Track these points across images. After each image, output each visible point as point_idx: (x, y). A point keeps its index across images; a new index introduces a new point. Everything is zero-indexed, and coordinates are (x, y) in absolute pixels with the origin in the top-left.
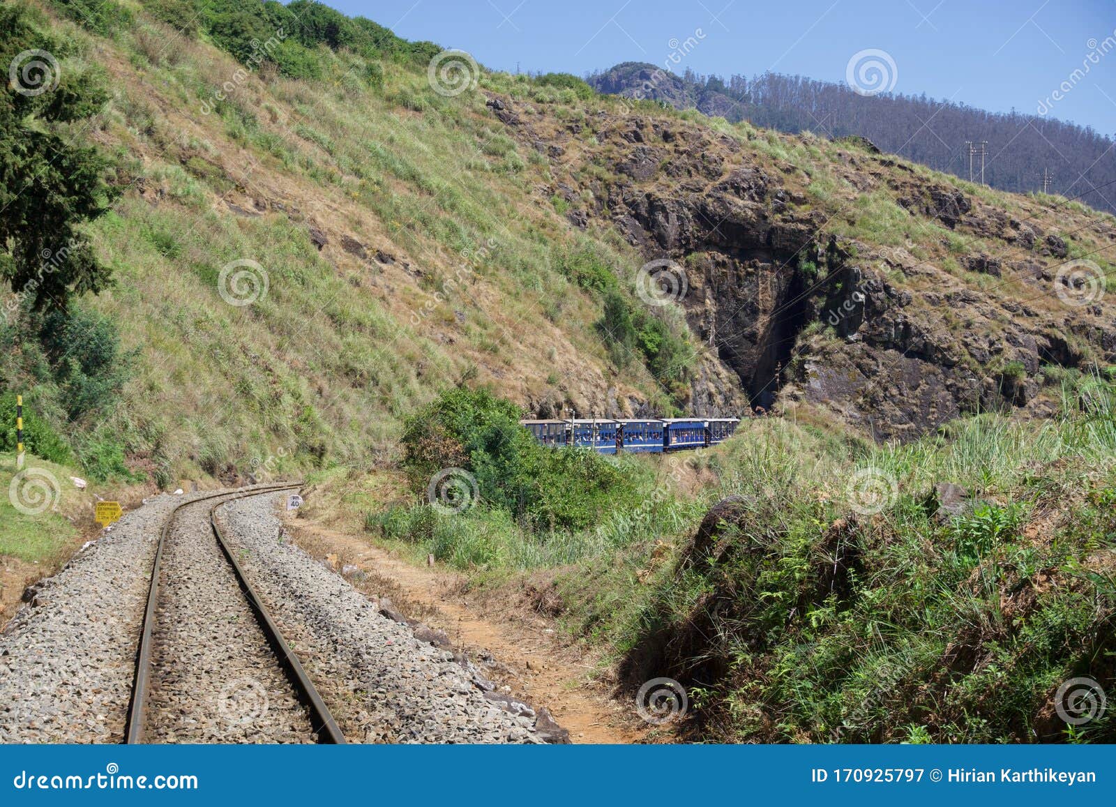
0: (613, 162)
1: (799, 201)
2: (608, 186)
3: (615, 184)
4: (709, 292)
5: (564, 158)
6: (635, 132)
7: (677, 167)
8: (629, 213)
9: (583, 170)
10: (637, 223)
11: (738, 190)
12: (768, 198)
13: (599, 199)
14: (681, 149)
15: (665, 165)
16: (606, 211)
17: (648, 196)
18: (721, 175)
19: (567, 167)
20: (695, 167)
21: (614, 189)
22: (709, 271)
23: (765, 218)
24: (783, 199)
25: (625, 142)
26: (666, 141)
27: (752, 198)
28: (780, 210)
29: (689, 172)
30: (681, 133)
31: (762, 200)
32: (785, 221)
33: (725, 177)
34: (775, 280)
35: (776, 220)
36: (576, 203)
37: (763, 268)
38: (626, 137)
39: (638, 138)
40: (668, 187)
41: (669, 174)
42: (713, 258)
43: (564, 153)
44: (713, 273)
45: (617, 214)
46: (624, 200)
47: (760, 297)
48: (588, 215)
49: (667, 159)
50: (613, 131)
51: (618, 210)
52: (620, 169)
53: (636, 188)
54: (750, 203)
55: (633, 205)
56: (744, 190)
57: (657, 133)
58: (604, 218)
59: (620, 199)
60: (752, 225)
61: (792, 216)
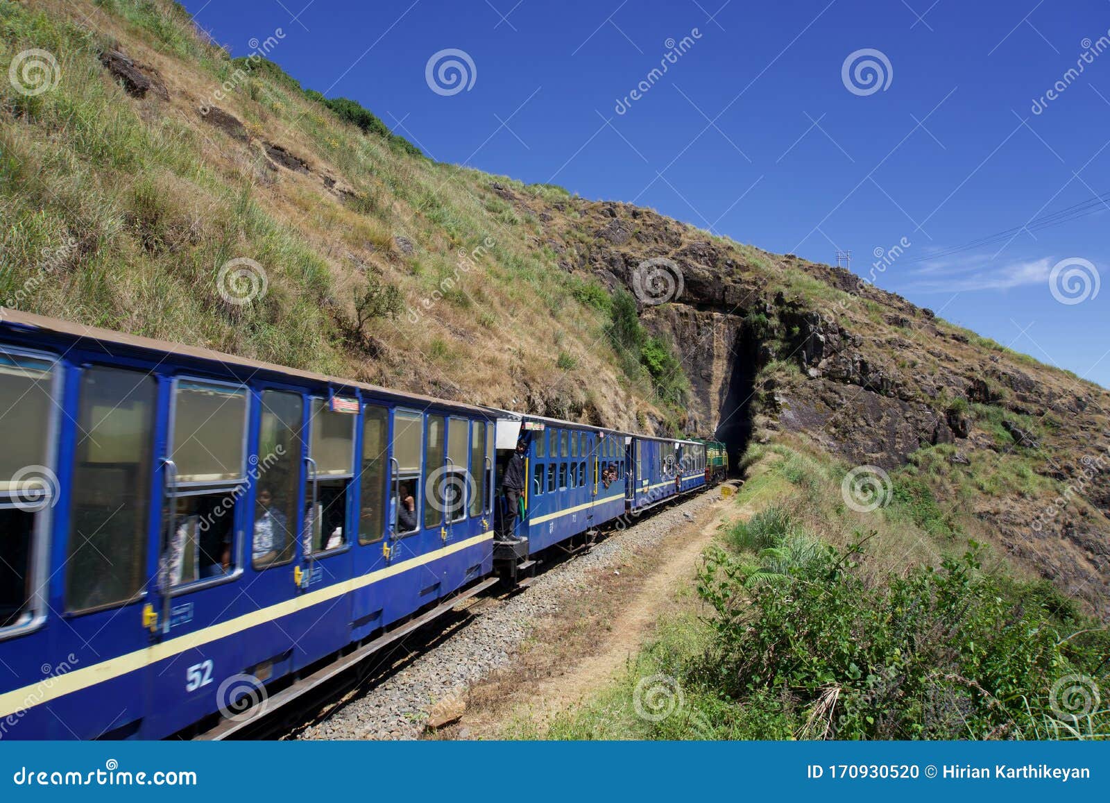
0: (593, 230)
1: (745, 269)
2: (589, 249)
3: (595, 245)
4: (674, 338)
5: (553, 222)
6: (610, 210)
7: (646, 236)
8: (608, 268)
9: (569, 233)
10: (614, 277)
11: (696, 256)
12: (719, 264)
13: (583, 256)
14: (648, 223)
15: (636, 233)
16: (587, 265)
17: (623, 255)
18: (681, 244)
19: (556, 228)
20: (660, 236)
21: (594, 249)
22: (673, 321)
23: (720, 278)
24: (731, 266)
25: (602, 217)
26: (635, 218)
27: (707, 264)
28: (730, 274)
29: (656, 239)
30: (646, 213)
31: (715, 266)
32: (735, 282)
33: (684, 247)
34: (727, 331)
35: (728, 281)
36: (563, 255)
37: (718, 321)
38: (602, 213)
39: (613, 215)
40: (640, 249)
41: (639, 240)
42: (677, 310)
43: (552, 219)
44: (677, 322)
45: (597, 268)
46: (603, 258)
47: (715, 344)
48: (573, 266)
49: (637, 229)
50: (592, 209)
51: (598, 266)
52: (598, 234)
53: (613, 249)
54: (705, 267)
55: (612, 261)
56: (701, 256)
57: (628, 211)
58: (587, 272)
59: (599, 256)
60: (710, 283)
61: (740, 279)
